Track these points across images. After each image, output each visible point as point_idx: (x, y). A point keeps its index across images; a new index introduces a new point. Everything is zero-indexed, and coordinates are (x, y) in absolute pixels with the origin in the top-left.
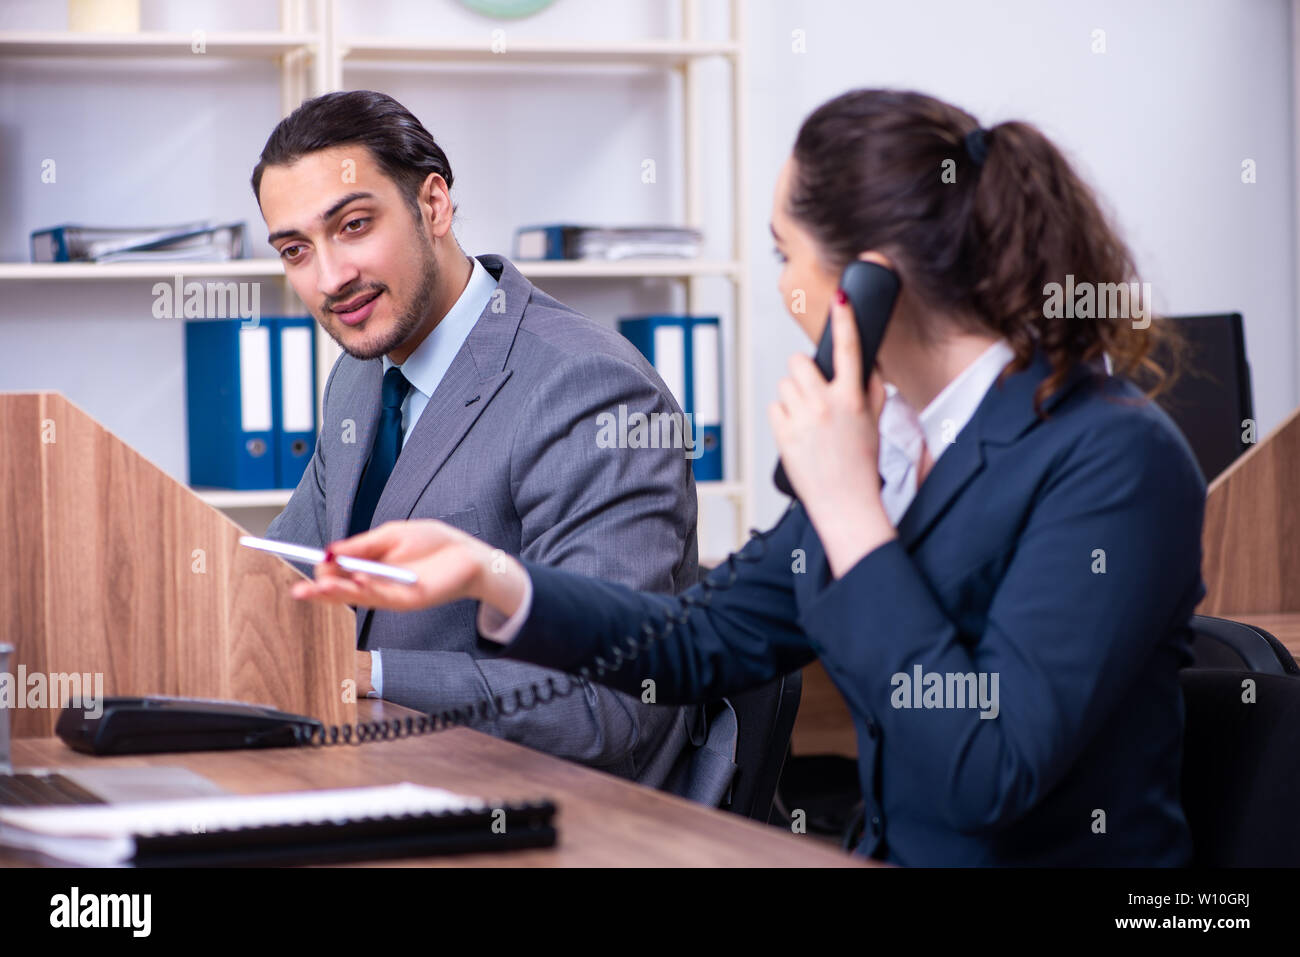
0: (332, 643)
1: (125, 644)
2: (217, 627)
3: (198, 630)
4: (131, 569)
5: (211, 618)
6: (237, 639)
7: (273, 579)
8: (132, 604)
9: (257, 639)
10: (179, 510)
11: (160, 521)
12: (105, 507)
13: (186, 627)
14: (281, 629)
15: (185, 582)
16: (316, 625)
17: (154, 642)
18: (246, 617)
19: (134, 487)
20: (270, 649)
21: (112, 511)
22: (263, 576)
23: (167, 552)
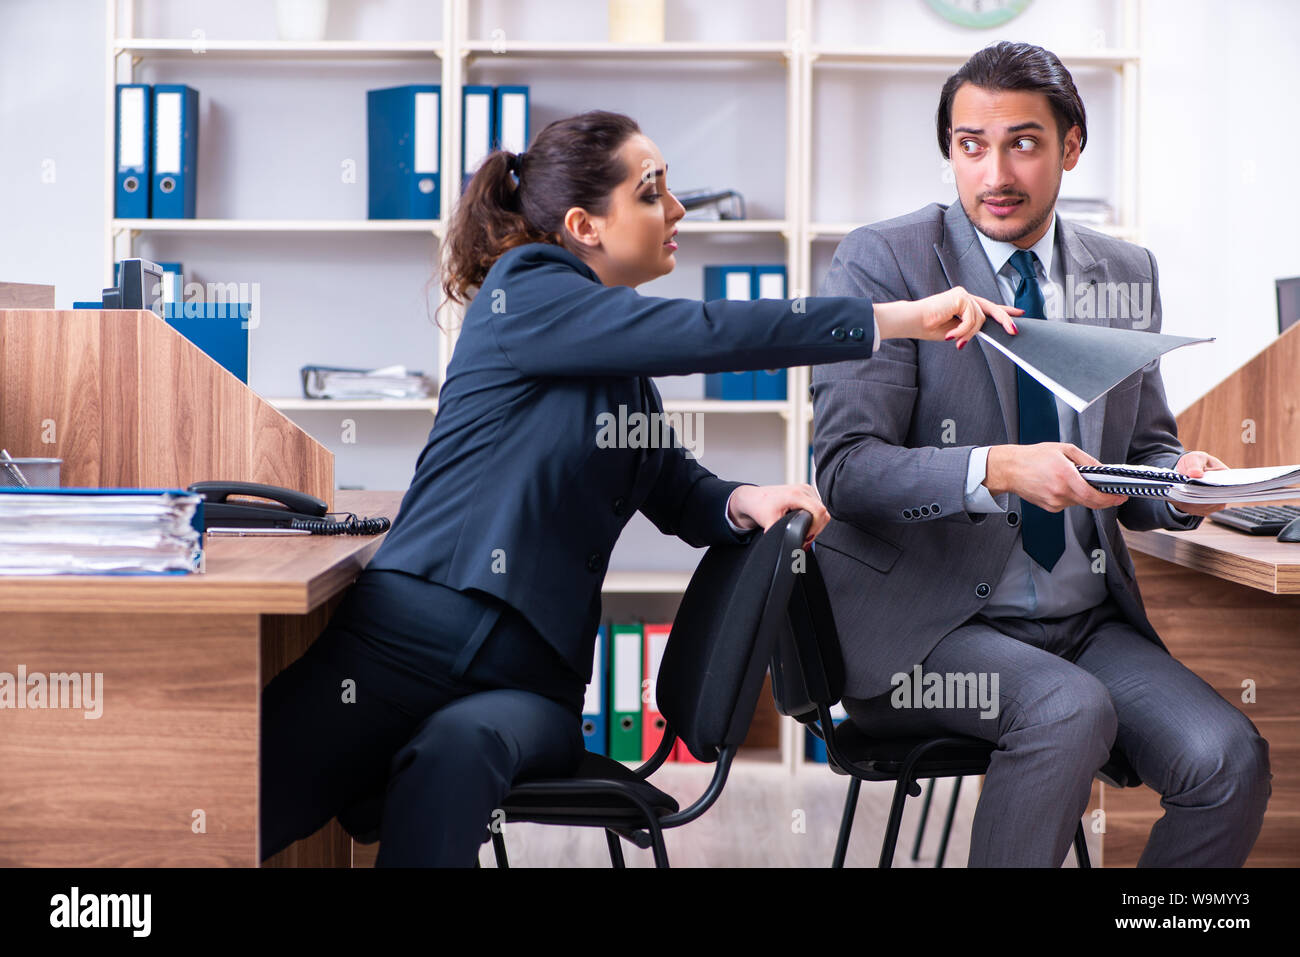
0: (318, 473)
1: (187, 468)
2: (245, 459)
3: (232, 461)
4: (192, 422)
5: (242, 453)
6: (257, 468)
7: (281, 431)
8: (192, 443)
9: (271, 468)
10: (222, 385)
11: (211, 392)
12: (177, 382)
13: (225, 459)
14: (285, 463)
15: (225, 431)
16: (308, 460)
17: (205, 468)
18: (263, 454)
19: (195, 370)
20: (278, 475)
21: (181, 385)
22: (275, 429)
23: (215, 412)
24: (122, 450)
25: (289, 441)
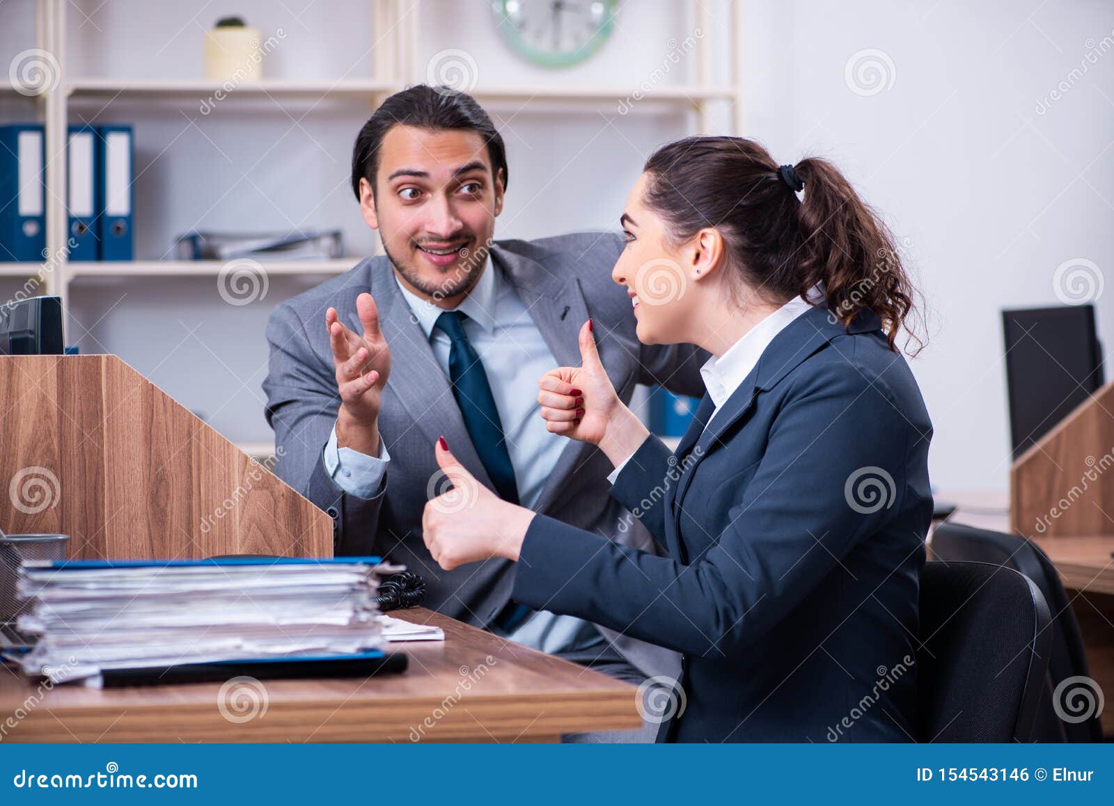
0: (315, 541)
1: (162, 539)
2: (230, 528)
4: (167, 484)
6: (245, 537)
7: (272, 493)
8: (168, 509)
10: (203, 441)
11: (190, 449)
12: (149, 440)
14: (278, 529)
15: (207, 495)
16: (304, 526)
18: (252, 520)
19: (170, 424)
20: (269, 545)
21: (154, 442)
22: (265, 491)
23: (195, 473)
24: (85, 520)
25: (282, 504)
